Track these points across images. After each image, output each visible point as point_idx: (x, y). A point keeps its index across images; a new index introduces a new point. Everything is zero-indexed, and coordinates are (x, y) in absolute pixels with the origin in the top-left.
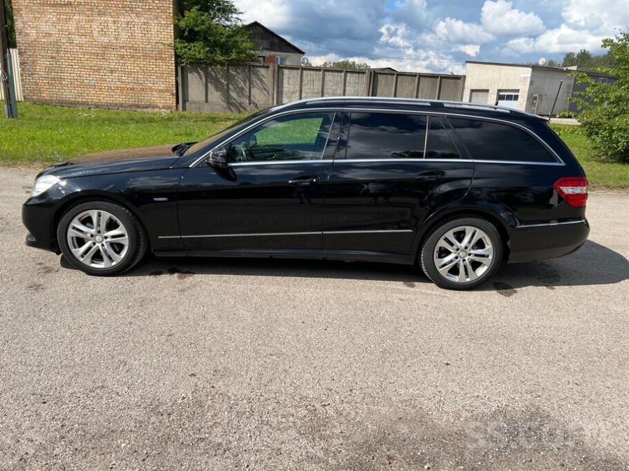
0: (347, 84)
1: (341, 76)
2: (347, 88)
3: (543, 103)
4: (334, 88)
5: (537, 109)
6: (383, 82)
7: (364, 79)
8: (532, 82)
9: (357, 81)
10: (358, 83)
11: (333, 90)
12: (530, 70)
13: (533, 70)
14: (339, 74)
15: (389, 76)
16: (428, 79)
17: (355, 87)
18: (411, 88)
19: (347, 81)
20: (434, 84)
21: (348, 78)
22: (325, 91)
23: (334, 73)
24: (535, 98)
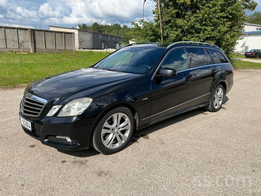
0: (19, 35)
1: (15, 31)
2: (19, 37)
3: (84, 44)
4: (12, 37)
5: (83, 46)
6: (38, 34)
7: (28, 33)
8: (79, 36)
9: (24, 34)
10: (25, 35)
11: (12, 38)
12: (77, 31)
13: (78, 31)
14: (14, 30)
15: (41, 32)
16: (59, 34)
17: (23, 36)
18: (52, 37)
19: (19, 34)
20: (62, 36)
21: (19, 32)
22: (7, 39)
23: (11, 29)
24: (81, 42)
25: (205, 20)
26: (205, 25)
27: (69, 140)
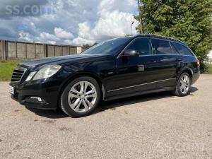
25: (179, 32)
26: (179, 36)
27: (40, 99)
